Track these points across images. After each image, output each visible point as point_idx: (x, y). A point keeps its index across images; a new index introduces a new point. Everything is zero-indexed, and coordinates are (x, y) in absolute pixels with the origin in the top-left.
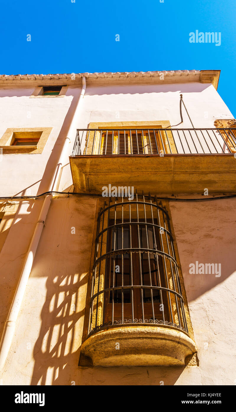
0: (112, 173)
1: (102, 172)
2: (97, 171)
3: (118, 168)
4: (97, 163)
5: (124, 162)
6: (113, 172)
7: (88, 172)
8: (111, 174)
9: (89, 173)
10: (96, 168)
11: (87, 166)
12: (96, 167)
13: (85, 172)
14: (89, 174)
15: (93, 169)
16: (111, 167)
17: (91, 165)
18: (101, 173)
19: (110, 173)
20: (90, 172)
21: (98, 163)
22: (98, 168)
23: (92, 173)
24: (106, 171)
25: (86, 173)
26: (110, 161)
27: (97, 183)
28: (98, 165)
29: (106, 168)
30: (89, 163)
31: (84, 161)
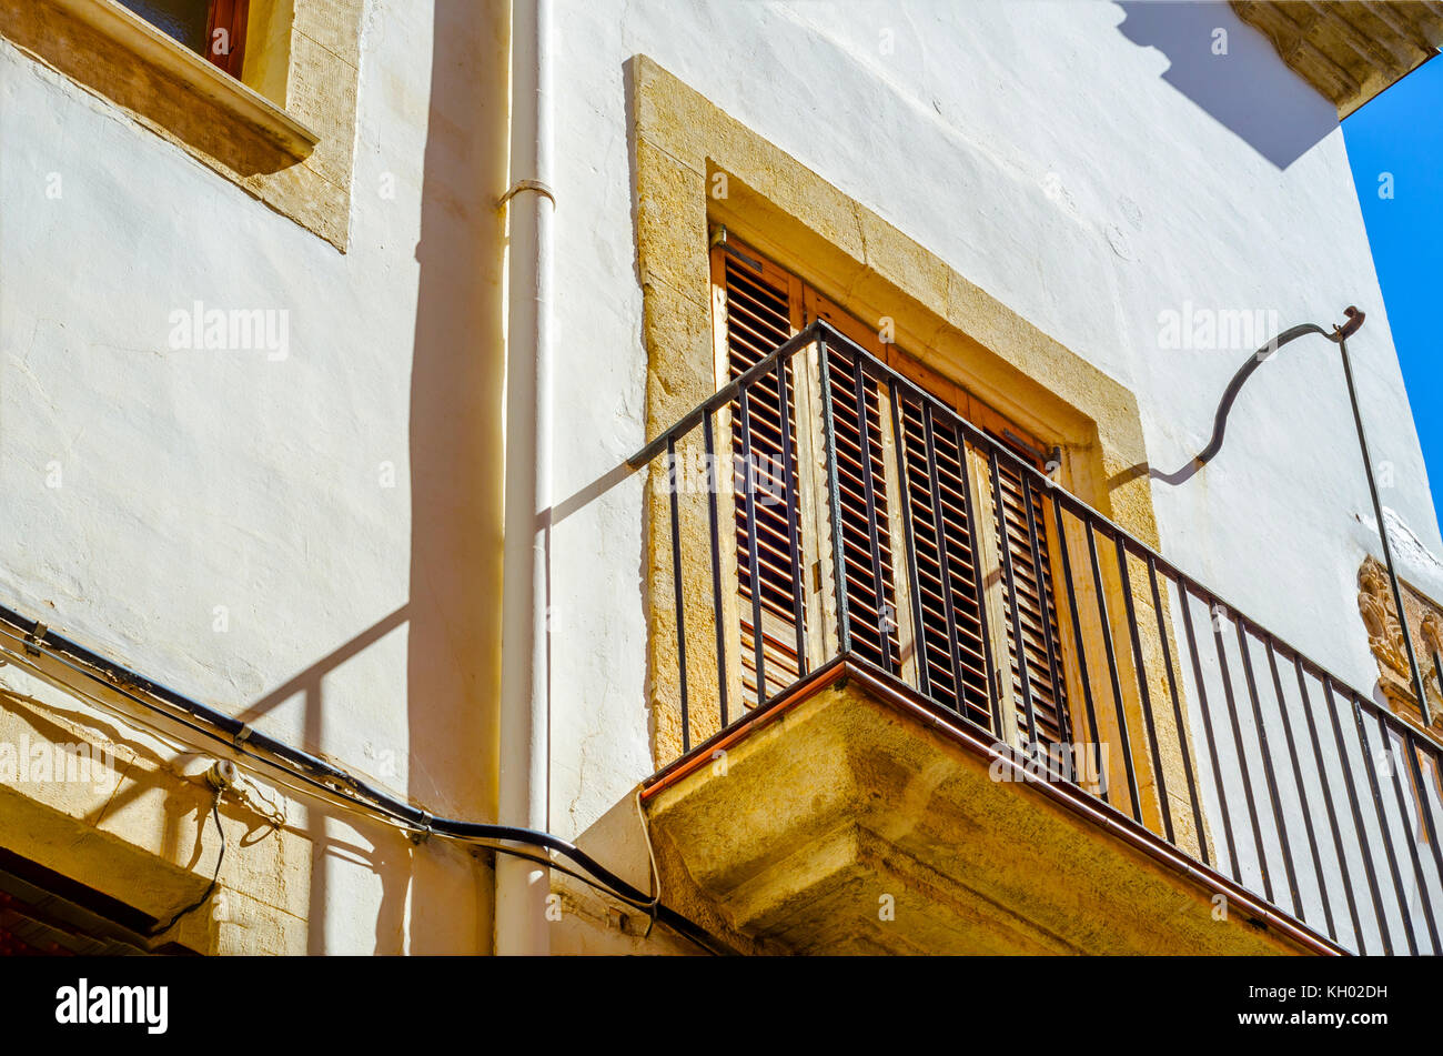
0: (1016, 925)
1: (966, 888)
2: (944, 867)
3: (1072, 914)
4: (978, 806)
5: (1124, 887)
6: (1023, 920)
7: (888, 843)
8: (1008, 929)
9: (886, 853)
10: (954, 846)
11: (911, 793)
12: (956, 831)
13: (872, 834)
14: (887, 863)
15: (938, 841)
16: (1037, 881)
17: (936, 804)
18: (957, 891)
19: (1002, 917)
20: (894, 848)
21: (979, 810)
22: (964, 851)
23: (906, 864)
24: (991, 895)
25: (870, 843)
26: (1060, 835)
27: (868, 931)
28: (971, 825)
29: (1008, 877)
30: (932, 784)
31: (913, 756)
